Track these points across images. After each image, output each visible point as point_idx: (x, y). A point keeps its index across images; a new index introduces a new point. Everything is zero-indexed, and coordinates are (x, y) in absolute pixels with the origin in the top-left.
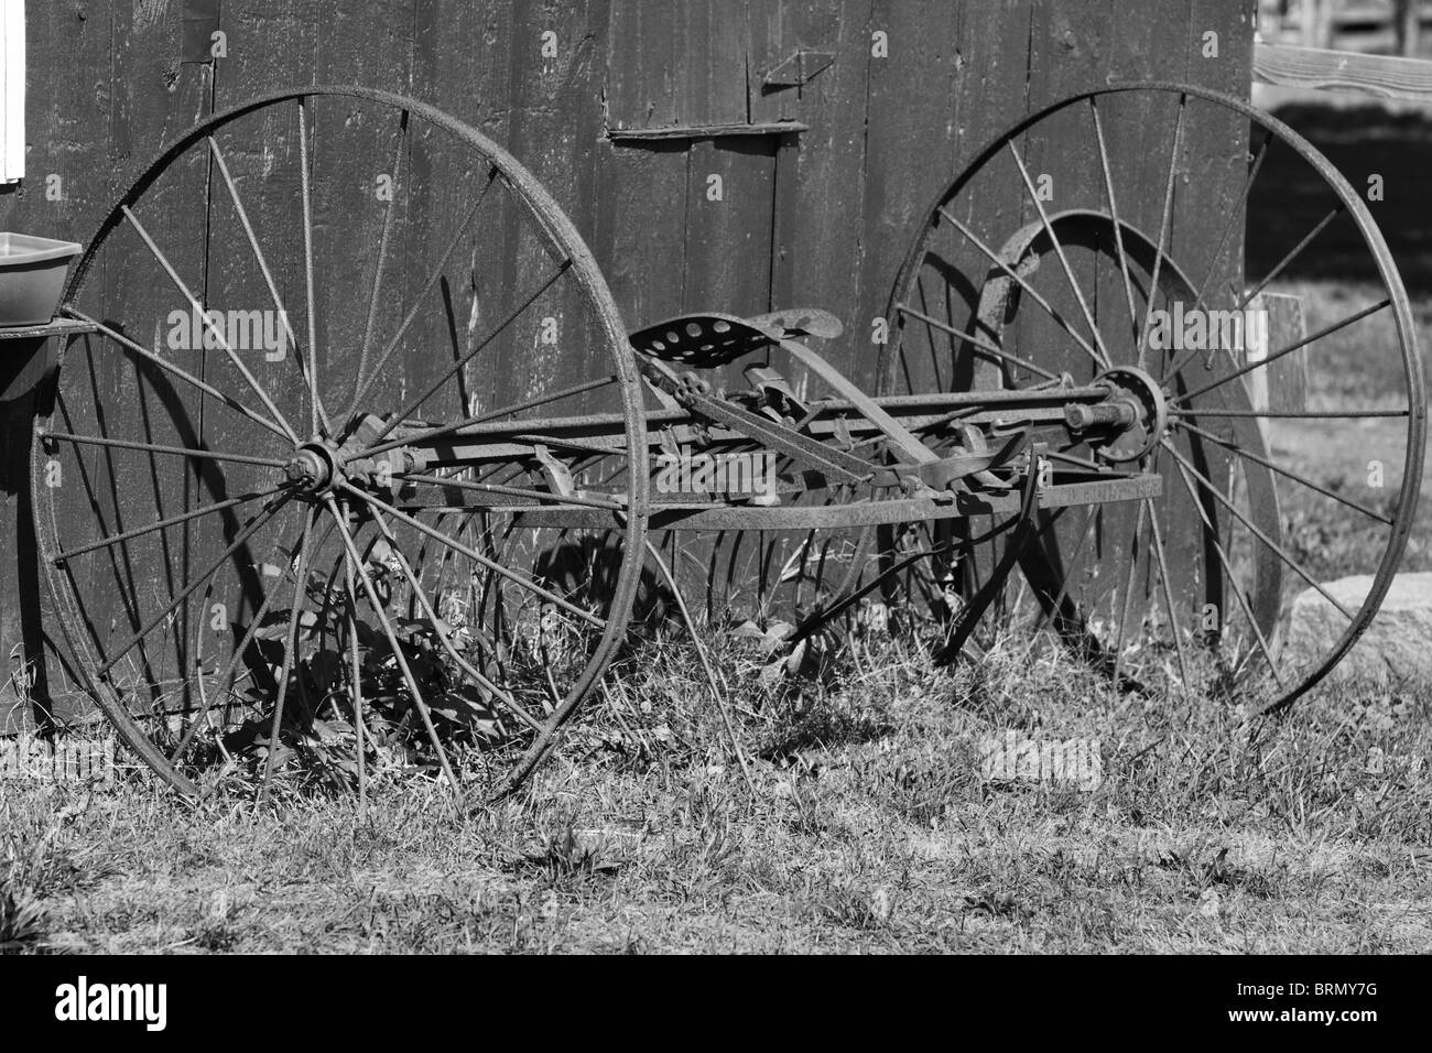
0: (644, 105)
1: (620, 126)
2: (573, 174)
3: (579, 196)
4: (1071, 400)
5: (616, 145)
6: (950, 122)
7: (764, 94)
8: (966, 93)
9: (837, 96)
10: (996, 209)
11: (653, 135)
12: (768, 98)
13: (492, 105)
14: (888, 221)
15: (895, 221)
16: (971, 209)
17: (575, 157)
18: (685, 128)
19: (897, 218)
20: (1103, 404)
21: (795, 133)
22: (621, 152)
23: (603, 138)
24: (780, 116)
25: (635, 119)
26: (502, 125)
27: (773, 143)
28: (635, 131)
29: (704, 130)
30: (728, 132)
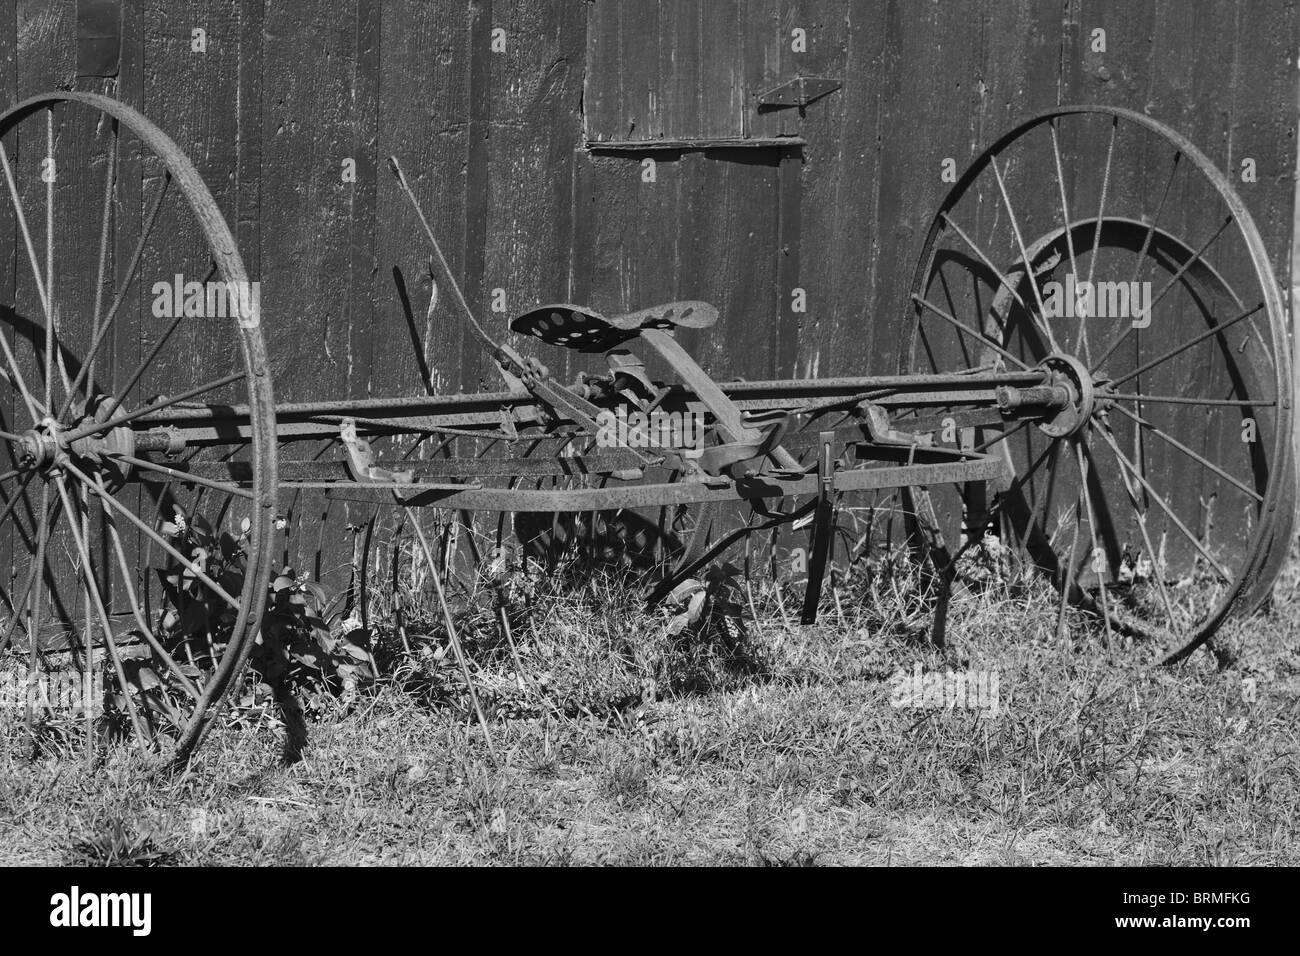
0: (626, 120)
1: (600, 139)
2: (548, 179)
3: (554, 198)
4: (1003, 383)
5: (593, 155)
6: (974, 141)
7: (760, 113)
8: (990, 116)
9: (846, 116)
10: (1026, 215)
11: (633, 146)
12: (765, 117)
13: (448, 118)
14: (906, 223)
15: (913, 224)
16: (997, 215)
17: (550, 163)
18: (671, 140)
19: (915, 221)
20: (1040, 387)
21: (799, 147)
22: (602, 160)
23: (583, 148)
24: (778, 133)
25: (617, 132)
26: (462, 135)
27: (772, 155)
28: (614, 142)
29: (692, 141)
30: (719, 145)
